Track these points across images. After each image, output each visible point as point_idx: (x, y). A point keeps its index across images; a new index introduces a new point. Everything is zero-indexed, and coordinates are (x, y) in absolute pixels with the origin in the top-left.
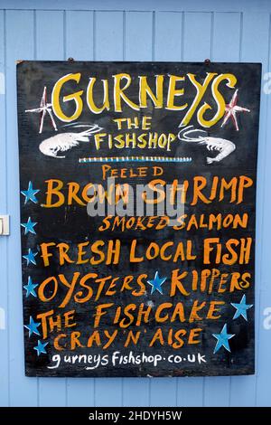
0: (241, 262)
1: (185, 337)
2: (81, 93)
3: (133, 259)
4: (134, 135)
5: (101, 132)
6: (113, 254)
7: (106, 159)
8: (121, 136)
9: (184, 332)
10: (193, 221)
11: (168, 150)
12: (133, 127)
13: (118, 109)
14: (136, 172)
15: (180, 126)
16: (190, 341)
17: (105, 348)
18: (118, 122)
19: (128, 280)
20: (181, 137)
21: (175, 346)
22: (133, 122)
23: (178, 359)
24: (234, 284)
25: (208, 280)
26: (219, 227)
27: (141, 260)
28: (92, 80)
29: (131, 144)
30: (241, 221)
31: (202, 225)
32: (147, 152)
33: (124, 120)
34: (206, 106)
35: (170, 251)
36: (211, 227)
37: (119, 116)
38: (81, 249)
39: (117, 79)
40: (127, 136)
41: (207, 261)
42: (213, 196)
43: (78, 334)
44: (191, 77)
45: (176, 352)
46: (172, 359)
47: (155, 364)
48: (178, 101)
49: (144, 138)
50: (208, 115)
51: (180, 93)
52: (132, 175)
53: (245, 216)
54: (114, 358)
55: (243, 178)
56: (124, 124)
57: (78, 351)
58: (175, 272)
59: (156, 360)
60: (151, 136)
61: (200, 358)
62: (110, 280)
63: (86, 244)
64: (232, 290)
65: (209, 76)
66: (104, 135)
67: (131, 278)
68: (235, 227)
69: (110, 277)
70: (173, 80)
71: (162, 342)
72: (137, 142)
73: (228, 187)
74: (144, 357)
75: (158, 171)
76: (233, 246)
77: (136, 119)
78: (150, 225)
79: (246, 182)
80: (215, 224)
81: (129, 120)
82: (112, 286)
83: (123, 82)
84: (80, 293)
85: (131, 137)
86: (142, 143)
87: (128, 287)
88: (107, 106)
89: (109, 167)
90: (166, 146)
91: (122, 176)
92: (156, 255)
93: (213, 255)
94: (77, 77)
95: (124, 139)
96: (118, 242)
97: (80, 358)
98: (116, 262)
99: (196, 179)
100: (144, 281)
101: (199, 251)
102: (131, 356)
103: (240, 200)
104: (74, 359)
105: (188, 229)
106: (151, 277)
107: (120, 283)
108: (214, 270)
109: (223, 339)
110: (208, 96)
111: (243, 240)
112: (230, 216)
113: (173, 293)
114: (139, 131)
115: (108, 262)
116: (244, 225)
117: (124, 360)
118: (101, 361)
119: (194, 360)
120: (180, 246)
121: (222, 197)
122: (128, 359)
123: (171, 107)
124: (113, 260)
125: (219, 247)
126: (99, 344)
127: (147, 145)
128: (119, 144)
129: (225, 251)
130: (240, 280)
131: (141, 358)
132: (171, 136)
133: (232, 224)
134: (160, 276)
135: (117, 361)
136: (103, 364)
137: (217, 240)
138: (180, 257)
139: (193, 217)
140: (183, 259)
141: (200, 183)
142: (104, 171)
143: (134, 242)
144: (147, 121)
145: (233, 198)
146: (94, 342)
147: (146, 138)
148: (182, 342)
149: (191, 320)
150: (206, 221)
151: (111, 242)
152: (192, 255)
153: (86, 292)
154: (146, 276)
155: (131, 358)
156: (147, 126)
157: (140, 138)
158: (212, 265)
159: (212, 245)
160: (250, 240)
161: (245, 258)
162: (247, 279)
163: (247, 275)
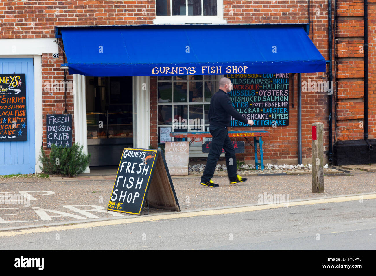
1: (11, 132)
15: (9, 87)
16: (13, 133)
21: (9, 134)
24: (22, 120)
25: (16, 120)
26: (18, 108)
27: (1, 115)
31: (14, 108)
34: (14, 82)
35: (8, 113)
36: (16, 108)
42: (16, 101)
44: (11, 77)
46: (9, 137)
47: (5, 139)
48: (8, 82)
50: (14, 84)
51: (8, 80)
53: (24, 105)
58: (9, 118)
59: (5, 137)
60: (2, 89)
61: (15, 137)
64: (22, 122)
65: (14, 76)
68: (22, 108)
70: (7, 77)
71: (6, 133)
73: (20, 99)
74: (2, 137)
75: (4, 96)
78: (3, 108)
79: (24, 98)
90: (6, 91)
92: (4, 114)
93: (17, 114)
101: (14, 113)
103: (23, 102)
105: (11, 108)
106: (3, 119)
108: (17, 117)
109: (20, 133)
111: (24, 111)
112: (20, 106)
113: (8, 123)
116: (24, 107)
120: (10, 112)
121: (18, 101)
123: (6, 83)
127: (2, 91)
129: (20, 113)
132: (7, 89)
134: (5, 119)
138: (10, 115)
139: (12, 106)
141: (13, 99)
145: (21, 102)
149: (13, 129)
152: (12, 114)
156: (2, 87)
159: (17, 112)
160: (25, 111)
161: (24, 115)
162: (25, 119)
163: (25, 118)
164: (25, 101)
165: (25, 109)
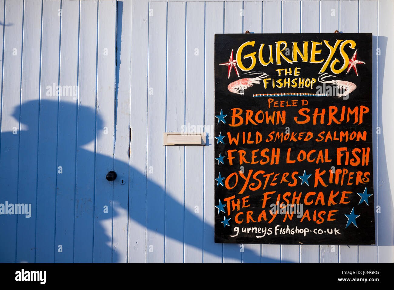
0: (363, 164)
1: (325, 217)
2: (255, 53)
3: (289, 161)
4: (289, 79)
5: (268, 78)
6: (275, 158)
7: (271, 95)
8: (281, 80)
9: (324, 212)
10: (329, 136)
11: (312, 88)
12: (288, 74)
13: (279, 63)
14: (290, 103)
15: (319, 73)
16: (329, 219)
17: (270, 222)
18: (279, 71)
19: (286, 175)
20: (320, 80)
21: (318, 222)
22: (288, 71)
23: (320, 232)
24: (359, 180)
25: (340, 176)
26: (347, 140)
27: (294, 162)
28: (262, 45)
29: (287, 85)
30: (362, 136)
31: (335, 139)
32: (297, 90)
33: (282, 70)
34: (336, 60)
35: (314, 156)
36: (341, 140)
37: (279, 67)
38: (253, 154)
39: (278, 44)
40: (285, 80)
41: (339, 163)
42: (342, 119)
43: (252, 212)
44: (326, 42)
45: (319, 227)
46: (316, 231)
47: (305, 235)
48: (317, 57)
49: (295, 81)
50: (337, 66)
51: (319, 52)
52: (288, 105)
53: (365, 133)
54: (276, 230)
55: (362, 107)
56: (283, 72)
57: (251, 225)
58: (317, 171)
59: (305, 232)
60: (300, 80)
61: (336, 231)
62: (273, 176)
63: (257, 150)
64: (357, 184)
65: (338, 42)
66: (269, 79)
67: (287, 174)
68: (358, 140)
69: (273, 173)
70: (314, 44)
71: (309, 219)
72: (291, 83)
73: (352, 113)
74: (297, 229)
75: (305, 102)
76: (357, 153)
77: (290, 69)
78: (300, 139)
79: (364, 110)
80: (344, 138)
81: (286, 70)
82: (274, 179)
83: (282, 46)
84: (253, 184)
85: (287, 81)
86: (294, 85)
87: (286, 181)
88: (271, 60)
89: (273, 100)
90: (310, 86)
91: (281, 106)
92: (304, 158)
93: (343, 159)
94: (253, 43)
95: (282, 82)
96: (278, 150)
97: (253, 229)
98: (277, 163)
99: (331, 108)
100: (296, 176)
101: (333, 156)
102: (288, 229)
103: (361, 122)
104: (249, 230)
105: (326, 141)
106: (301, 174)
107: (280, 178)
108: (344, 169)
109: (352, 218)
110: (337, 55)
111: (364, 149)
112: (354, 133)
113: (316, 185)
114: (292, 77)
115: (272, 163)
116: (364, 138)
117: (283, 231)
118: (267, 232)
119: (332, 233)
120: (321, 152)
121: (348, 120)
122: (285, 230)
123: (313, 61)
124: (275, 162)
125: (347, 154)
126: (265, 219)
127: (298, 86)
128: (279, 85)
129: (351, 156)
130: (362, 177)
131: (294, 230)
132: (314, 80)
133: (356, 138)
134: (307, 174)
135: (278, 232)
136: (269, 234)
137: (345, 149)
138: (320, 160)
139: (329, 133)
140: (323, 161)
141: (333, 110)
142: (269, 103)
143: (289, 150)
144: (298, 70)
145: (356, 121)
146: (262, 218)
147: (297, 81)
148: (323, 220)
149: (329, 205)
150: (338, 136)
151: (274, 150)
152: (329, 159)
153: (257, 183)
154: (297, 173)
155: (288, 230)
156: (297, 74)
157: (293, 81)
158: (343, 166)
159: (343, 152)
160: (368, 149)
161: (366, 161)
162: (368, 176)
163: (367, 173)
164: (368, 118)
165: (368, 143)
